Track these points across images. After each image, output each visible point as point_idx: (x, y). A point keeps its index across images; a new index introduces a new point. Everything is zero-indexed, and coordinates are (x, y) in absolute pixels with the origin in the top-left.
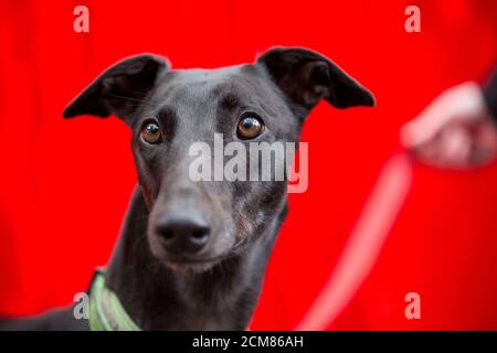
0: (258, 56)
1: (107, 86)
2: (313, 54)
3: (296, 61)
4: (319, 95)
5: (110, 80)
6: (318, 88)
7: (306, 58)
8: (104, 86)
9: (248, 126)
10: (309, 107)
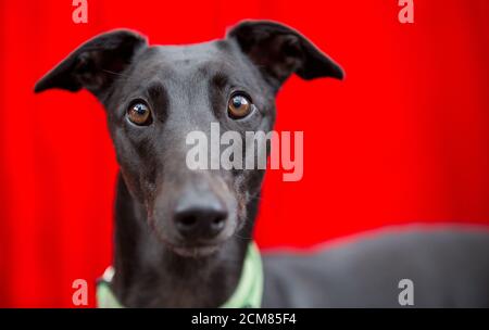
0: (228, 30)
1: (83, 60)
2: (283, 28)
3: (267, 34)
4: (290, 67)
5: (86, 54)
6: (290, 60)
7: (277, 32)
8: (79, 60)
9: (237, 105)
10: (282, 80)
